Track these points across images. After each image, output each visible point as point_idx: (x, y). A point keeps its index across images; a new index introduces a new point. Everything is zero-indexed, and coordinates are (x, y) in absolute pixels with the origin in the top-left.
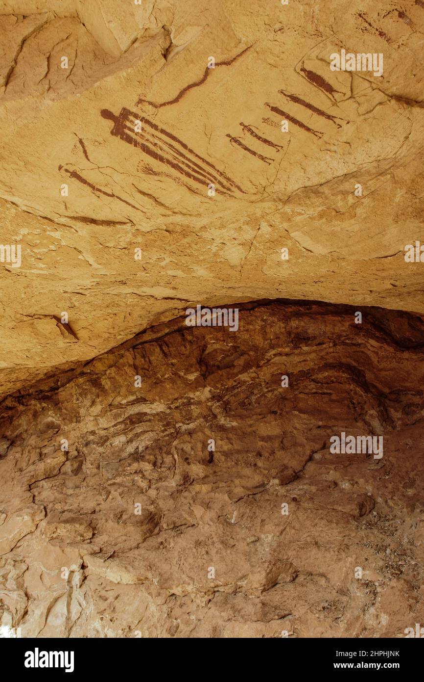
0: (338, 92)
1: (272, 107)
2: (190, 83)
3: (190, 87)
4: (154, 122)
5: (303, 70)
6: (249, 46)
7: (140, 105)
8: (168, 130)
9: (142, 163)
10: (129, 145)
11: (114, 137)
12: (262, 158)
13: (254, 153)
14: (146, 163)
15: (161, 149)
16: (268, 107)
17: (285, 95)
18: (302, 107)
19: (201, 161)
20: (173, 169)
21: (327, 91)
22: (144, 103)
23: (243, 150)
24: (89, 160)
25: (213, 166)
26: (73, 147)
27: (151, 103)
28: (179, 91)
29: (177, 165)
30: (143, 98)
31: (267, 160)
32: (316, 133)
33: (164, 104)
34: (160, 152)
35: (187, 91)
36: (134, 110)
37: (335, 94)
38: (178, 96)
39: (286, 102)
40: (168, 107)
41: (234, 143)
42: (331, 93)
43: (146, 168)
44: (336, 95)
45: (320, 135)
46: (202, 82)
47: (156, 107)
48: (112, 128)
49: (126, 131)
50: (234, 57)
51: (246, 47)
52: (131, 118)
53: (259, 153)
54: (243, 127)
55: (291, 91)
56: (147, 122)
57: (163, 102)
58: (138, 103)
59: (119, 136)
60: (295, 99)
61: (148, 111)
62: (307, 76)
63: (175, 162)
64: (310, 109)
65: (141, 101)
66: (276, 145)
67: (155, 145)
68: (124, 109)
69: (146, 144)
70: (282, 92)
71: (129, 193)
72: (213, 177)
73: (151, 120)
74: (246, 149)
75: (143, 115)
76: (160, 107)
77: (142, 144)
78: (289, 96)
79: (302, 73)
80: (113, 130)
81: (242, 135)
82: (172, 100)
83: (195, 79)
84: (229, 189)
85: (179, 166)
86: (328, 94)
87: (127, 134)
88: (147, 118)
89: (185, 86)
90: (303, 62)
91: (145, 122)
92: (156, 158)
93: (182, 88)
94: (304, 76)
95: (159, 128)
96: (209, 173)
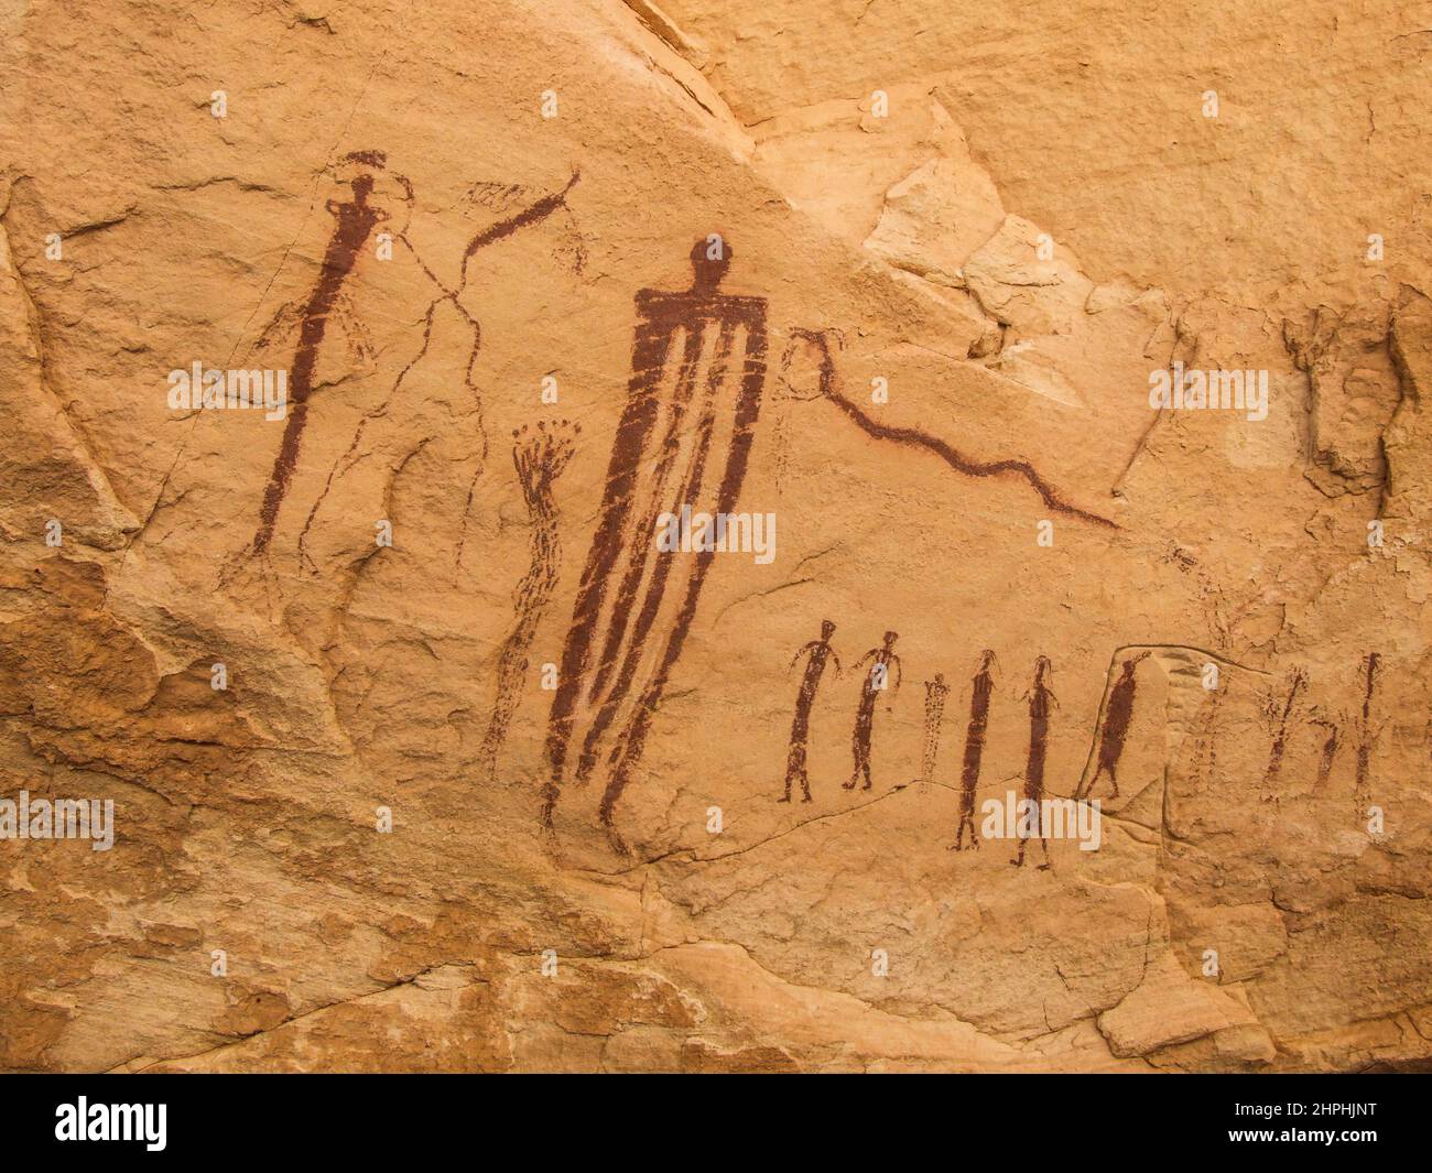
0: (1113, 778)
1: (986, 674)
2: (949, 443)
3: (938, 446)
4: (765, 402)
5: (1129, 667)
6: (1116, 522)
7: (801, 342)
8: (754, 457)
9: (561, 434)
10: (628, 362)
11: (632, 307)
12: (797, 765)
13: (799, 733)
14: (578, 446)
15: (660, 468)
16: (982, 664)
17: (1039, 677)
18: (1025, 740)
19: (682, 607)
20: (591, 543)
21: (1102, 755)
22: (816, 351)
23: (795, 696)
24: (471, 251)
25: (672, 654)
26: (510, 181)
27: (827, 369)
28: (912, 426)
29: (617, 547)
30: (831, 342)
31: (796, 783)
32: (967, 827)
33: (846, 405)
34: (646, 469)
35: (922, 448)
36: (776, 332)
37: (1105, 773)
38: (897, 431)
39: (1019, 695)
40: (844, 420)
41: (805, 658)
42: (1100, 767)
43: (549, 454)
44: (1104, 784)
45: (966, 841)
46: (972, 470)
47: (824, 387)
48: (663, 289)
49: (681, 337)
50: (1074, 505)
51: (1110, 518)
52: (741, 334)
53: (809, 748)
54: (881, 645)
55: (1057, 683)
56: (753, 384)
57: (851, 399)
58: (807, 335)
59: (642, 321)
60: (1040, 707)
61: (793, 371)
62: (1117, 688)
63: (629, 534)
64: (1030, 761)
65: (817, 339)
66: (866, 768)
67: (671, 443)
68: (760, 304)
69: (663, 416)
70: (1042, 667)
71: (362, 450)
72: (624, 683)
73: (765, 395)
74: (804, 704)
75: (772, 360)
76: (832, 398)
77: (653, 403)
78: (1040, 688)
79: (1119, 670)
80: (658, 294)
81: (847, 663)
82: (874, 420)
83: (968, 449)
84: (587, 762)
85: (616, 553)
86: (1095, 760)
87: (669, 340)
88: (769, 378)
89: (935, 434)
90: (1148, 654)
91: (747, 380)
92: (615, 467)
93: (924, 428)
94: (1114, 681)
95: (753, 428)
96: (632, 660)
